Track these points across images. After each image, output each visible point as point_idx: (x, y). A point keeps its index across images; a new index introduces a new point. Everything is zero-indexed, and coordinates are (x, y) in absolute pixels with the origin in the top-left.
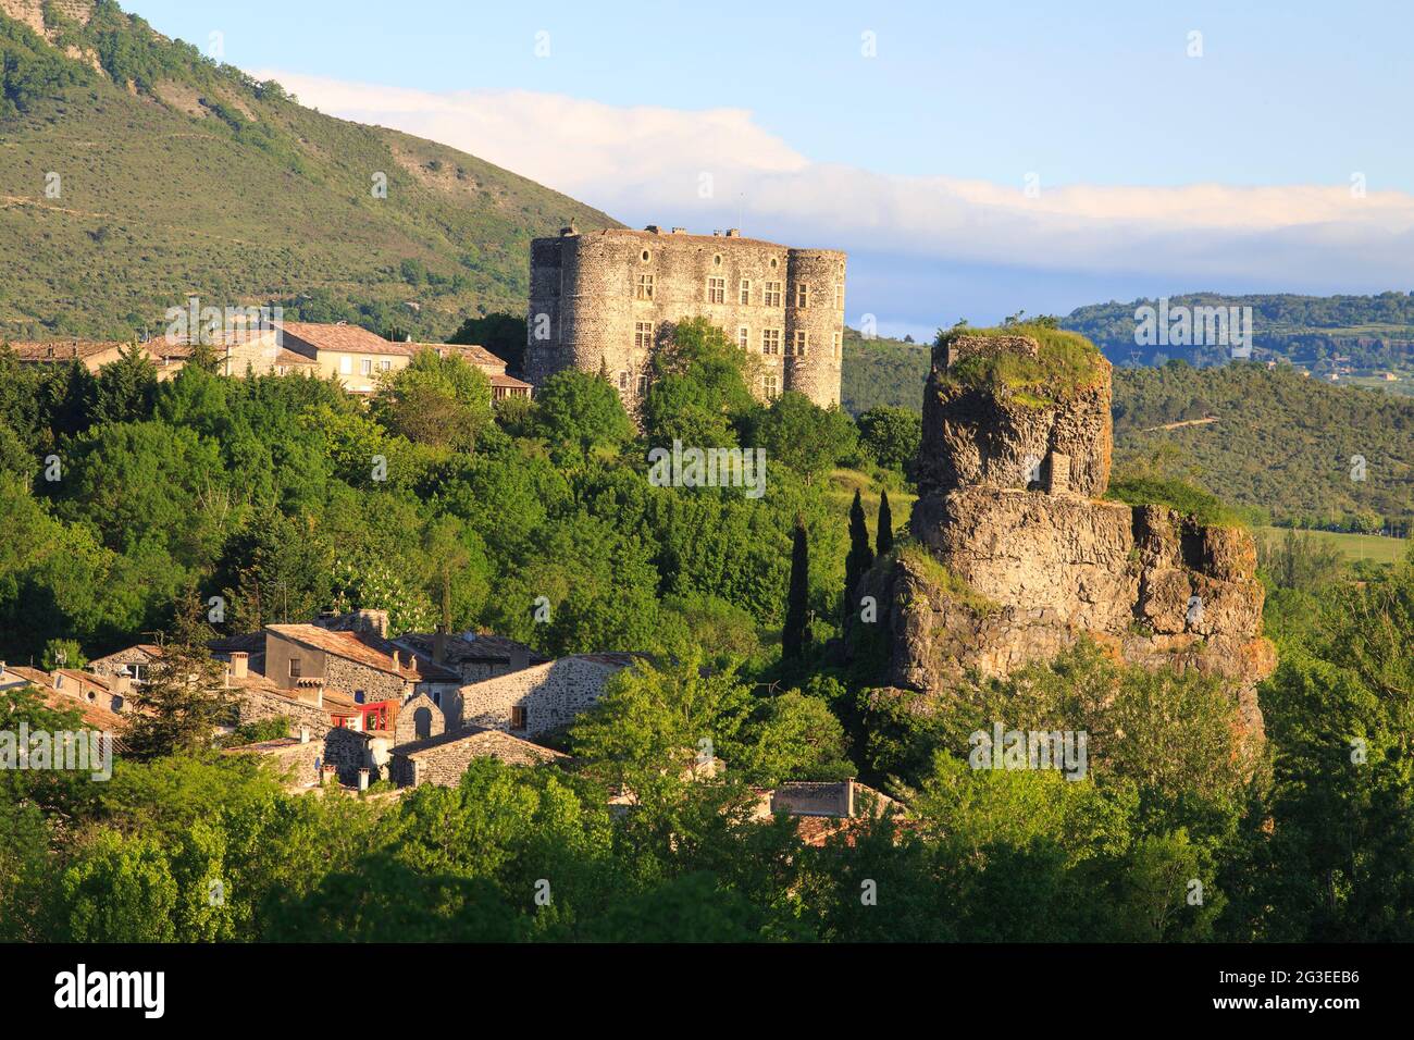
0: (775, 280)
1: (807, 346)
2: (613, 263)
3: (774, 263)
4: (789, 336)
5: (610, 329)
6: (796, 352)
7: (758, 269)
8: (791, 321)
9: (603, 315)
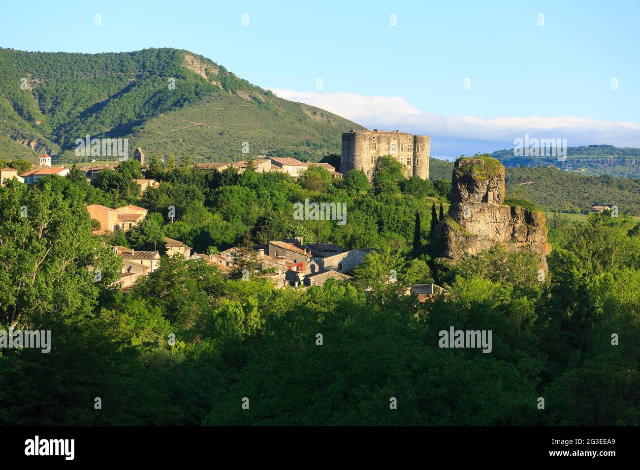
0: (410, 144)
1: (419, 163)
2: (365, 140)
3: (410, 139)
4: (414, 160)
5: (364, 158)
6: (416, 164)
7: (405, 141)
8: (415, 156)
9: (362, 154)
